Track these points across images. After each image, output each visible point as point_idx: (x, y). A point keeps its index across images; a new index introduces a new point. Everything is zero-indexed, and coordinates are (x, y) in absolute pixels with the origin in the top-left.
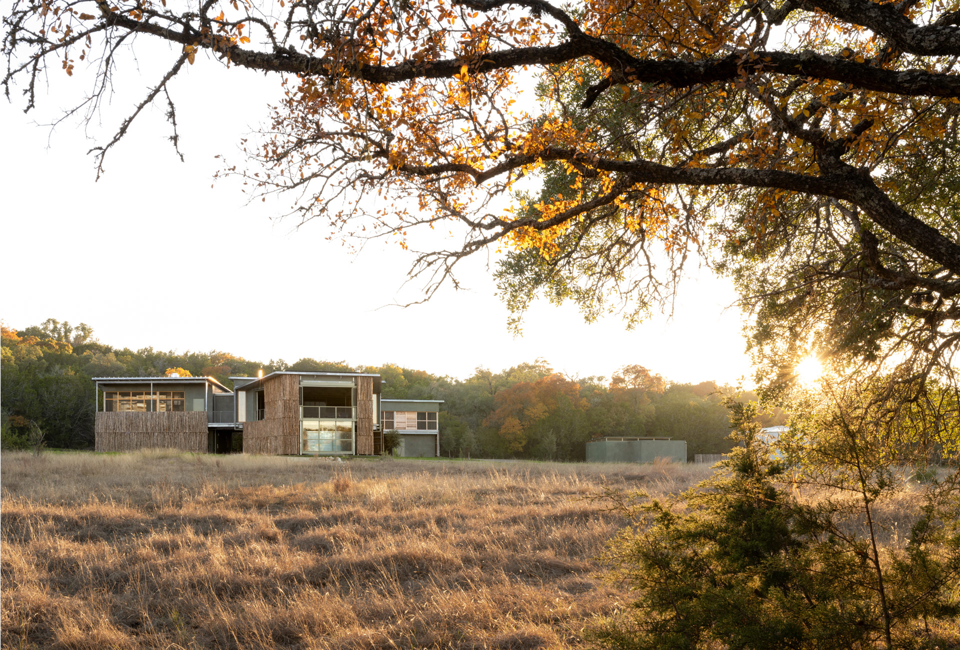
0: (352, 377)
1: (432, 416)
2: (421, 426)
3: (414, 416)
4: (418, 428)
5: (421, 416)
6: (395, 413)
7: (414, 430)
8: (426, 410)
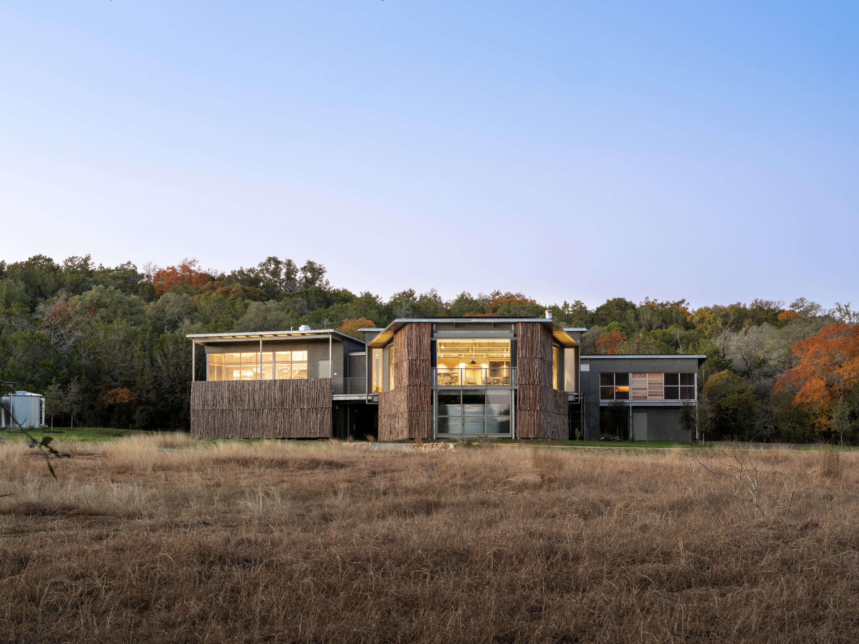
0: (511, 323)
1: (688, 378)
2: (670, 394)
3: (661, 379)
4: (666, 397)
5: (670, 378)
6: (630, 375)
7: (660, 400)
8: (677, 368)
